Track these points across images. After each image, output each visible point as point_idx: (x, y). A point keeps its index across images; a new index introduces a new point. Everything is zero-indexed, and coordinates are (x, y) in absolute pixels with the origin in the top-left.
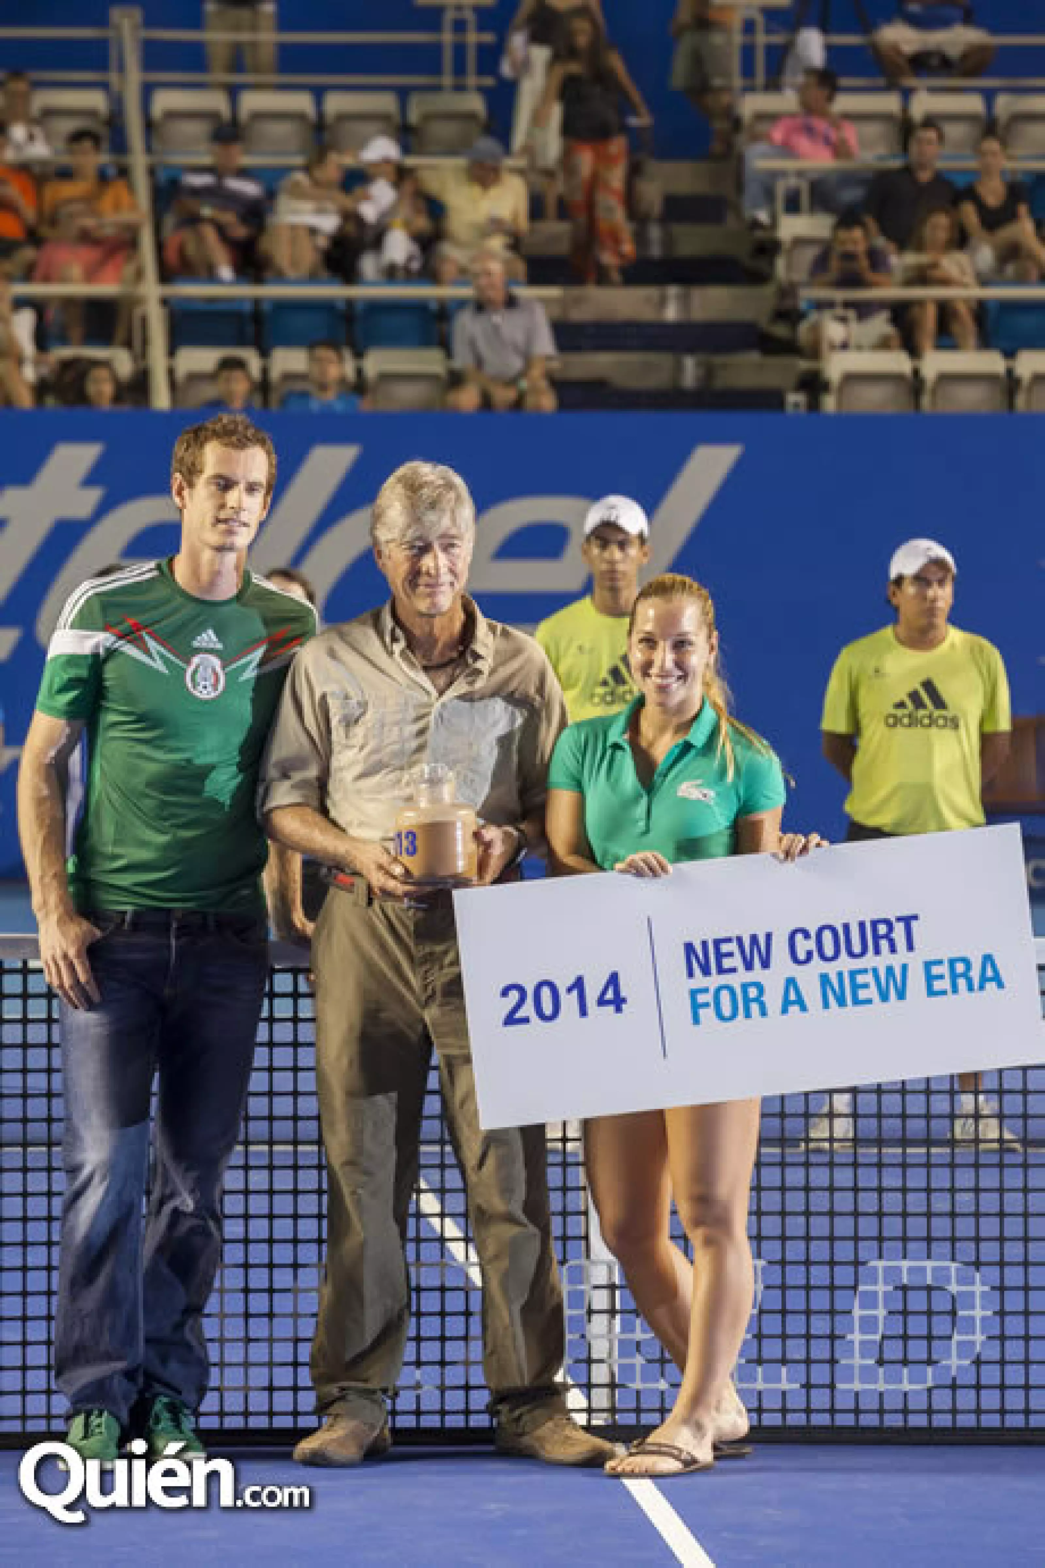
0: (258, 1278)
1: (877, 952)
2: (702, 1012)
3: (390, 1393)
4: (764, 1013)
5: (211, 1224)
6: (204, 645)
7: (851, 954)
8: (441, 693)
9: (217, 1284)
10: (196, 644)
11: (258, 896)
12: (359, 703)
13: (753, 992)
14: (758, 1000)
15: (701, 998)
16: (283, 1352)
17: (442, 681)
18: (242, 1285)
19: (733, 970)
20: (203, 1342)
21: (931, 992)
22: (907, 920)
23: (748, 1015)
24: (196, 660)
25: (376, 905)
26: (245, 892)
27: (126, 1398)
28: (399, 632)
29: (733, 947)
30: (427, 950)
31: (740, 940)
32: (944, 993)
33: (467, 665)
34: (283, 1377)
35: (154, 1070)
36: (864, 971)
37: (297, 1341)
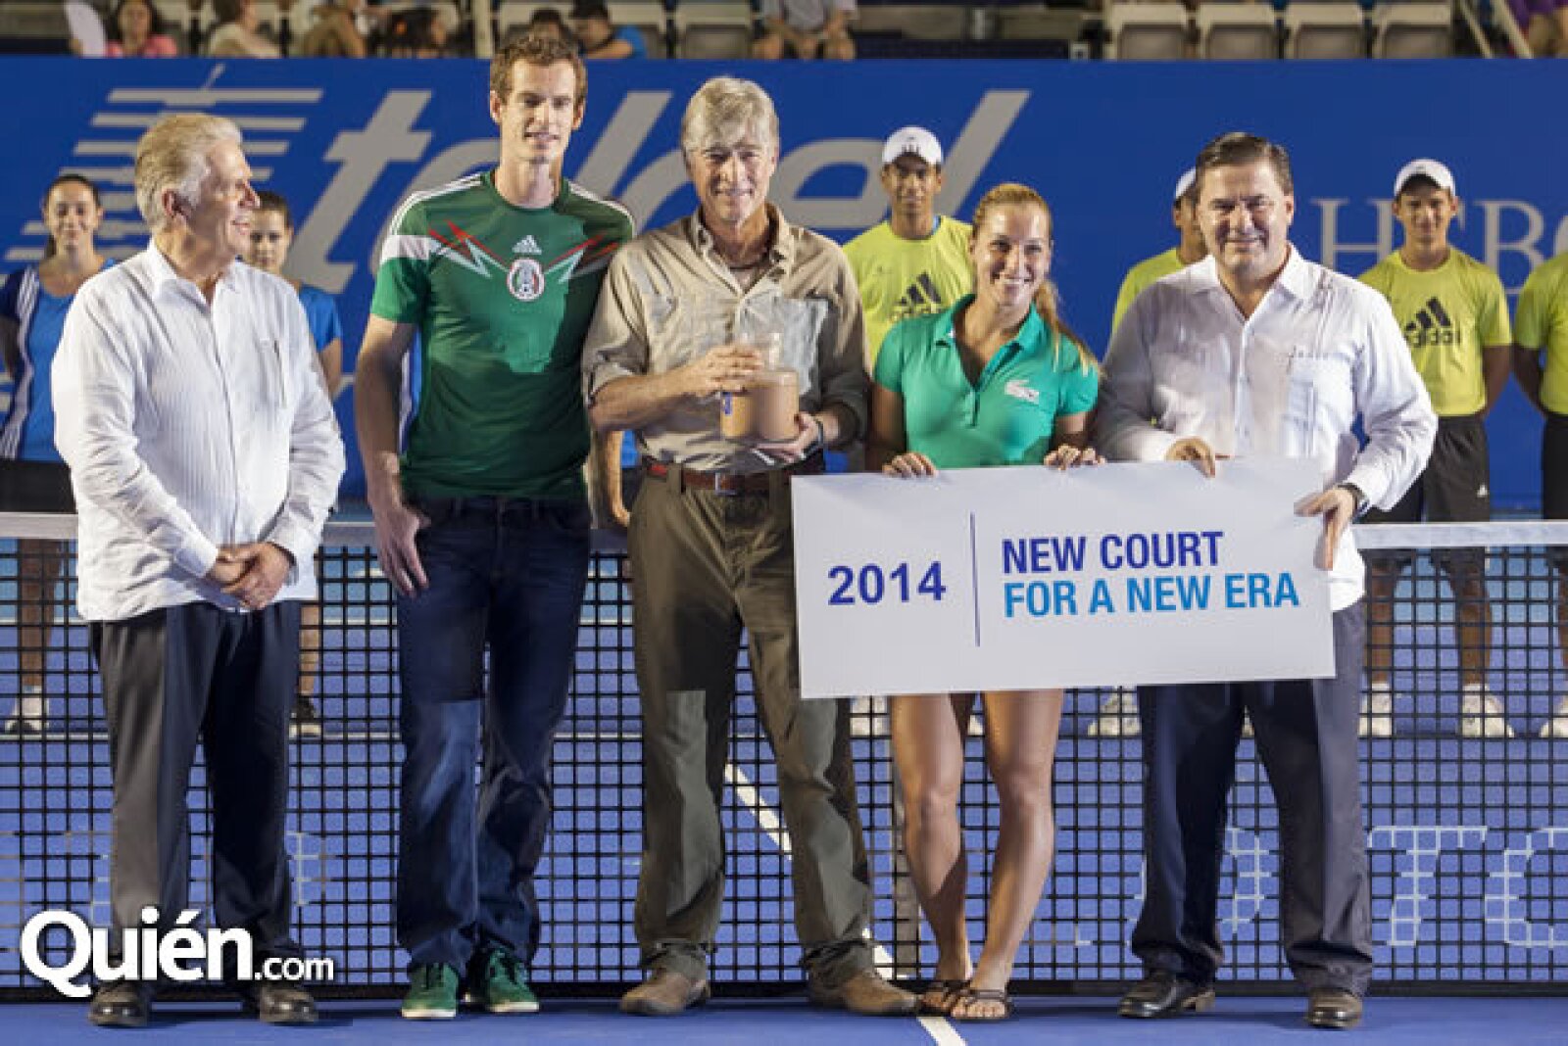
0: (586, 844)
1: (1183, 562)
2: (1016, 605)
3: (709, 949)
4: (1073, 609)
5: (541, 792)
6: (525, 251)
7: (1158, 563)
8: (746, 291)
9: (547, 848)
10: (516, 250)
11: (580, 485)
12: (670, 301)
13: (1064, 591)
14: (1069, 598)
15: (1016, 593)
16: (610, 911)
17: (747, 279)
18: (571, 849)
19: (1047, 569)
20: (534, 901)
21: (1231, 604)
22: (1213, 536)
23: (1058, 611)
24: (516, 265)
25: (688, 492)
26: (568, 481)
27: (463, 951)
28: (706, 234)
29: (1049, 548)
30: (737, 533)
31: (1055, 542)
32: (1242, 605)
33: (771, 266)
34: (610, 934)
35: (484, 649)
36: (1169, 580)
37: (622, 901)
